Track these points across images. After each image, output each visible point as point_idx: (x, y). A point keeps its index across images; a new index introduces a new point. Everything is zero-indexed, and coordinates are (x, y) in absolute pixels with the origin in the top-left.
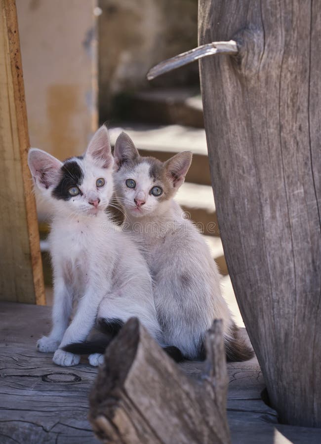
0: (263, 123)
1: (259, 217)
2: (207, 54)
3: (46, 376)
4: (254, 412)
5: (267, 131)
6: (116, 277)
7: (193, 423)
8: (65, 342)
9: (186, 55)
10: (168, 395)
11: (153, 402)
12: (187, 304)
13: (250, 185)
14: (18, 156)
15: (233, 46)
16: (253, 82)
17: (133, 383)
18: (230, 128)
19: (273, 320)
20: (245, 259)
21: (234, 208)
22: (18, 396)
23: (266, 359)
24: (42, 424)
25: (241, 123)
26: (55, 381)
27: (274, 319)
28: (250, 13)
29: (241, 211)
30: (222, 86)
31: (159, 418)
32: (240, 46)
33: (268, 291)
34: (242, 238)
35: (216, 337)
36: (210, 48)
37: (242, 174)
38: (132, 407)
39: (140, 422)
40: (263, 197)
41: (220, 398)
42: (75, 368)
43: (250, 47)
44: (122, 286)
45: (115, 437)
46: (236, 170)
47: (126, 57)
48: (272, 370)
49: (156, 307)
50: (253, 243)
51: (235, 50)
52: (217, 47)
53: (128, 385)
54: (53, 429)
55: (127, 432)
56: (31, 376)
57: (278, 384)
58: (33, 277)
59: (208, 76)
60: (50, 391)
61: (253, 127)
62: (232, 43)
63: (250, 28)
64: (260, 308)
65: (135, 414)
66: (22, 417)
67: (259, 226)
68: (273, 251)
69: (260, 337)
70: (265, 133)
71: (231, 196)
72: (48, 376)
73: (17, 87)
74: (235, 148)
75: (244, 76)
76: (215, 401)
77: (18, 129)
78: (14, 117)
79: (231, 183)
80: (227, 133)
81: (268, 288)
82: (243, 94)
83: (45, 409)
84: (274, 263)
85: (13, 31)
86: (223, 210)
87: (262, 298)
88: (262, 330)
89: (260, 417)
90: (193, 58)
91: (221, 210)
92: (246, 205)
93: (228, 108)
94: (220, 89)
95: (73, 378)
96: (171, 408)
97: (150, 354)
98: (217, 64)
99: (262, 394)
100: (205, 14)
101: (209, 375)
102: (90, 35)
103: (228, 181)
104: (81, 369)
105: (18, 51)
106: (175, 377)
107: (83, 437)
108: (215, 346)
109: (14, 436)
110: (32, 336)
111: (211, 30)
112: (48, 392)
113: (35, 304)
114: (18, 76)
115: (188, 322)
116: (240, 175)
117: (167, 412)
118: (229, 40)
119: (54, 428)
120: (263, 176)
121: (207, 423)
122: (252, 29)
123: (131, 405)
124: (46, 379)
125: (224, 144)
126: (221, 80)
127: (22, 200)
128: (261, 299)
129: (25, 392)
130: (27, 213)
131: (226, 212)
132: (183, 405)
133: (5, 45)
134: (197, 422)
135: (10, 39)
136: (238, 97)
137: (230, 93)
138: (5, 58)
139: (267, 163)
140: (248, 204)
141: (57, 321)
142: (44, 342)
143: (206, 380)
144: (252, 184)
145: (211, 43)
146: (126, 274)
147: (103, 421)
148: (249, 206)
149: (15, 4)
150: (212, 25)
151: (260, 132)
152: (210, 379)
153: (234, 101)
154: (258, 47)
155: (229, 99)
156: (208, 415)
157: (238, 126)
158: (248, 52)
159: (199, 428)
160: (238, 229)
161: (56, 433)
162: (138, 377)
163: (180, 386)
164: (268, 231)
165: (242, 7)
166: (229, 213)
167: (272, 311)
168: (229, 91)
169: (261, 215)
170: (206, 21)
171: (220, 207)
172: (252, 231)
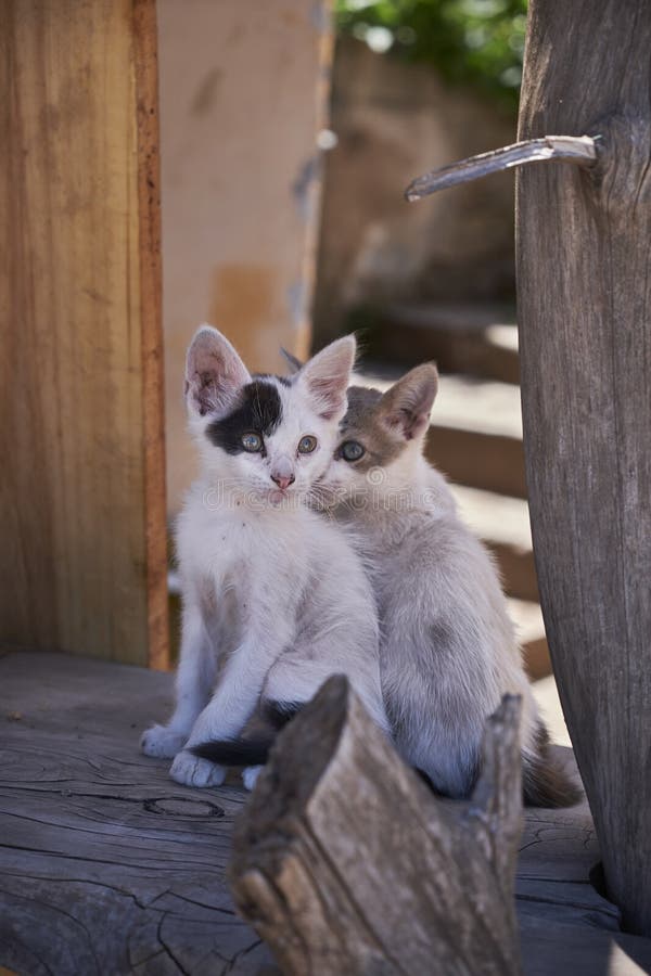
0: (637, 311)
1: (615, 502)
2: (532, 158)
3: (153, 801)
4: (572, 905)
5: (644, 327)
6: (307, 617)
7: (444, 903)
8: (198, 737)
9: (490, 156)
10: (396, 839)
11: (364, 850)
12: (445, 684)
13: (601, 436)
14: (137, 363)
15: (587, 147)
16: (622, 224)
17: (324, 805)
18: (568, 316)
19: (626, 719)
20: (579, 588)
21: (564, 484)
22: (92, 835)
23: (606, 799)
24: (134, 891)
25: (593, 309)
26: (169, 813)
27: (629, 717)
28: (626, 82)
29: (577, 489)
30: (559, 229)
31: (374, 885)
32: (601, 148)
33: (622, 658)
34: (576, 545)
35: (505, 731)
36: (541, 148)
37: (586, 413)
38: (319, 856)
39: (332, 890)
40: (626, 462)
41: (504, 859)
42: (213, 792)
43: (622, 151)
44: (316, 637)
45: (279, 917)
46: (574, 404)
47: (376, 235)
48: (616, 823)
49: (383, 688)
50: (598, 557)
51: (592, 155)
52: (556, 146)
53: (313, 809)
54: (155, 903)
55: (305, 908)
56: (122, 799)
57: (625, 851)
58: (147, 614)
59: (532, 210)
60: (157, 829)
61: (615, 317)
62: (587, 140)
63: (624, 112)
64: (602, 693)
65: (324, 872)
66: (95, 875)
67: (612, 521)
68: (637, 577)
69: (597, 753)
70: (639, 331)
71: (561, 457)
72: (157, 803)
73: (146, 224)
74: (576, 358)
75: (605, 210)
76: (493, 864)
77: (142, 309)
78: (135, 284)
79: (561, 430)
80: (562, 327)
81: (621, 652)
82: (601, 248)
83: (144, 864)
84: (639, 601)
85: (148, 107)
86: (541, 486)
87: (608, 672)
88: (603, 737)
89: (585, 916)
90: (504, 164)
91: (537, 484)
92: (589, 478)
93: (567, 275)
94: (553, 236)
95: (207, 810)
96: (399, 868)
97: (366, 751)
98: (551, 183)
99: (592, 873)
100: (536, 82)
101: (484, 810)
102: (307, 172)
103: (556, 427)
104: (226, 795)
105: (155, 150)
106: (415, 804)
107: (216, 923)
108: (501, 750)
109: (74, 913)
110: (134, 726)
111: (546, 115)
112: (155, 832)
113: (147, 666)
114: (151, 201)
115: (447, 720)
116: (583, 415)
117: (390, 874)
118: (581, 136)
119: (159, 901)
120: (629, 419)
121: (472, 907)
122: (629, 115)
123: (316, 852)
124: (153, 807)
125: (555, 350)
126: (559, 217)
127: (137, 453)
128: (605, 674)
129: (107, 829)
130: (145, 481)
131: (548, 491)
132: (424, 863)
133: (129, 136)
134: (451, 902)
135: (140, 125)
136: (589, 254)
137: (574, 245)
138: (128, 163)
139: (640, 394)
140: (593, 477)
141: (186, 697)
142: (155, 735)
143: (477, 818)
144: (605, 435)
145: (543, 137)
146: (326, 613)
147: (257, 880)
148: (595, 480)
149: (156, 55)
150: (549, 103)
151: (630, 328)
152: (485, 818)
153: (582, 262)
154: (638, 152)
155: (572, 257)
156: (475, 891)
157: (586, 314)
158: (617, 161)
159: (453, 915)
160: (569, 525)
161: (160, 911)
162: (336, 795)
163: (422, 825)
164: (629, 534)
165: (611, 71)
166: (554, 493)
167: (626, 701)
168: (572, 241)
169: (619, 499)
170: (535, 96)
171: (536, 479)
172: (597, 532)
